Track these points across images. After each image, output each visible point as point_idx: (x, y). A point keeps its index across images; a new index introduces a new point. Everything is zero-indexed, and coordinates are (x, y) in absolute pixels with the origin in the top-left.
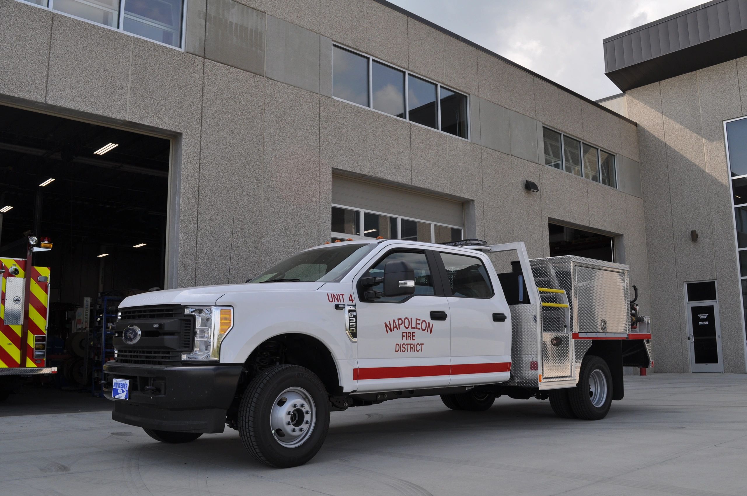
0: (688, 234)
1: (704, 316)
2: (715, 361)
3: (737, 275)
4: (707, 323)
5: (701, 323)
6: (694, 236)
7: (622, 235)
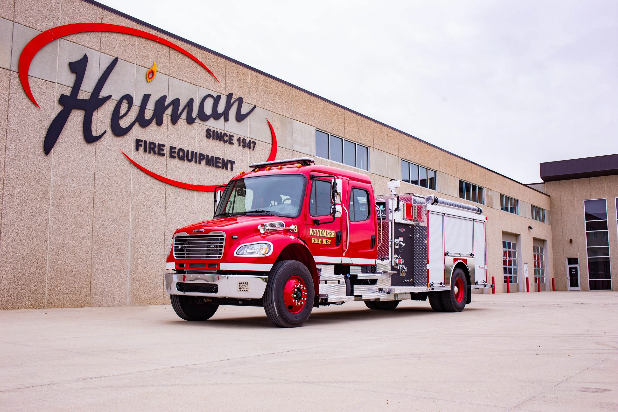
0: (569, 240)
1: (574, 270)
2: (577, 286)
3: (586, 256)
4: (575, 273)
5: (572, 273)
6: (571, 241)
7: (546, 240)
